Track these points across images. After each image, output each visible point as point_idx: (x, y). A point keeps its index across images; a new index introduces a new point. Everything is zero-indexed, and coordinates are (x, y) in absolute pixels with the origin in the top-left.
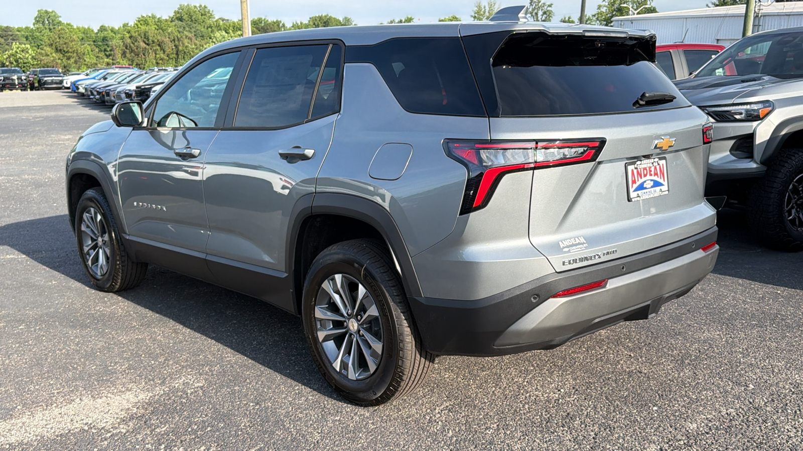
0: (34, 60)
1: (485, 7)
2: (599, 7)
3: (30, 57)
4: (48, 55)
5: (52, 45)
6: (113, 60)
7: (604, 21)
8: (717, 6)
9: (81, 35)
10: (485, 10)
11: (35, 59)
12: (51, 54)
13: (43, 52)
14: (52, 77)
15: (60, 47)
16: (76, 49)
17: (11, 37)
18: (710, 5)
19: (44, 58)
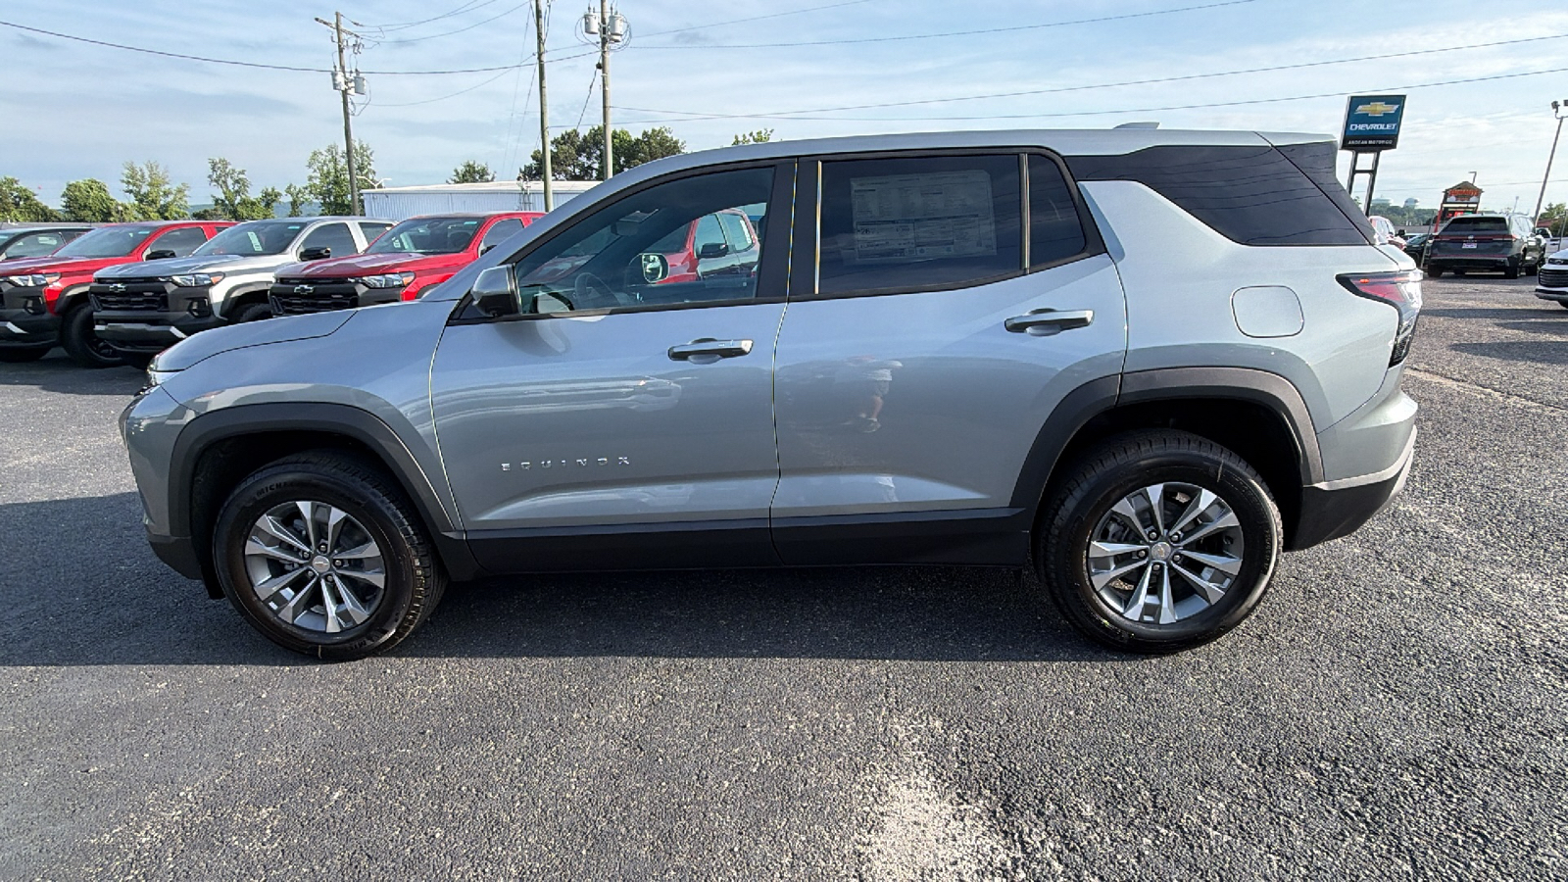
1: (141, 170)
2: (310, 178)
7: (321, 195)
8: (458, 182)
10: (143, 174)
18: (450, 181)
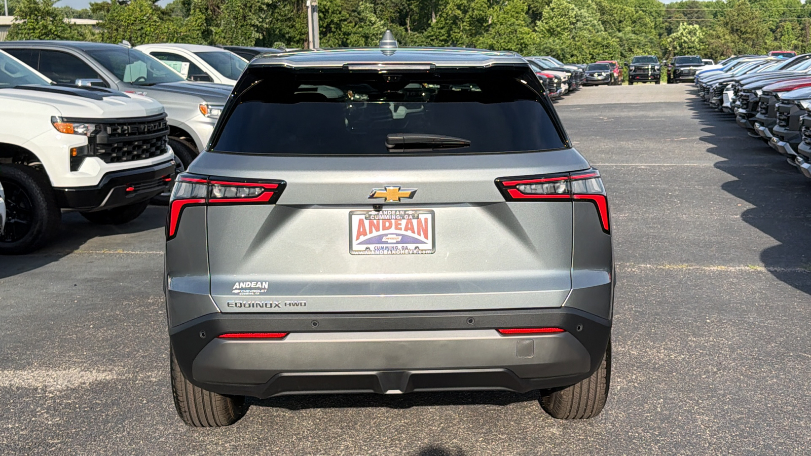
0: (701, 44)
3: (697, 40)
4: (719, 38)
5: (727, 23)
6: (803, 41)
9: (783, 8)
11: (703, 43)
12: (724, 35)
13: (714, 33)
14: (689, 66)
15: (736, 26)
16: (755, 29)
17: (696, 15)
19: (713, 41)
